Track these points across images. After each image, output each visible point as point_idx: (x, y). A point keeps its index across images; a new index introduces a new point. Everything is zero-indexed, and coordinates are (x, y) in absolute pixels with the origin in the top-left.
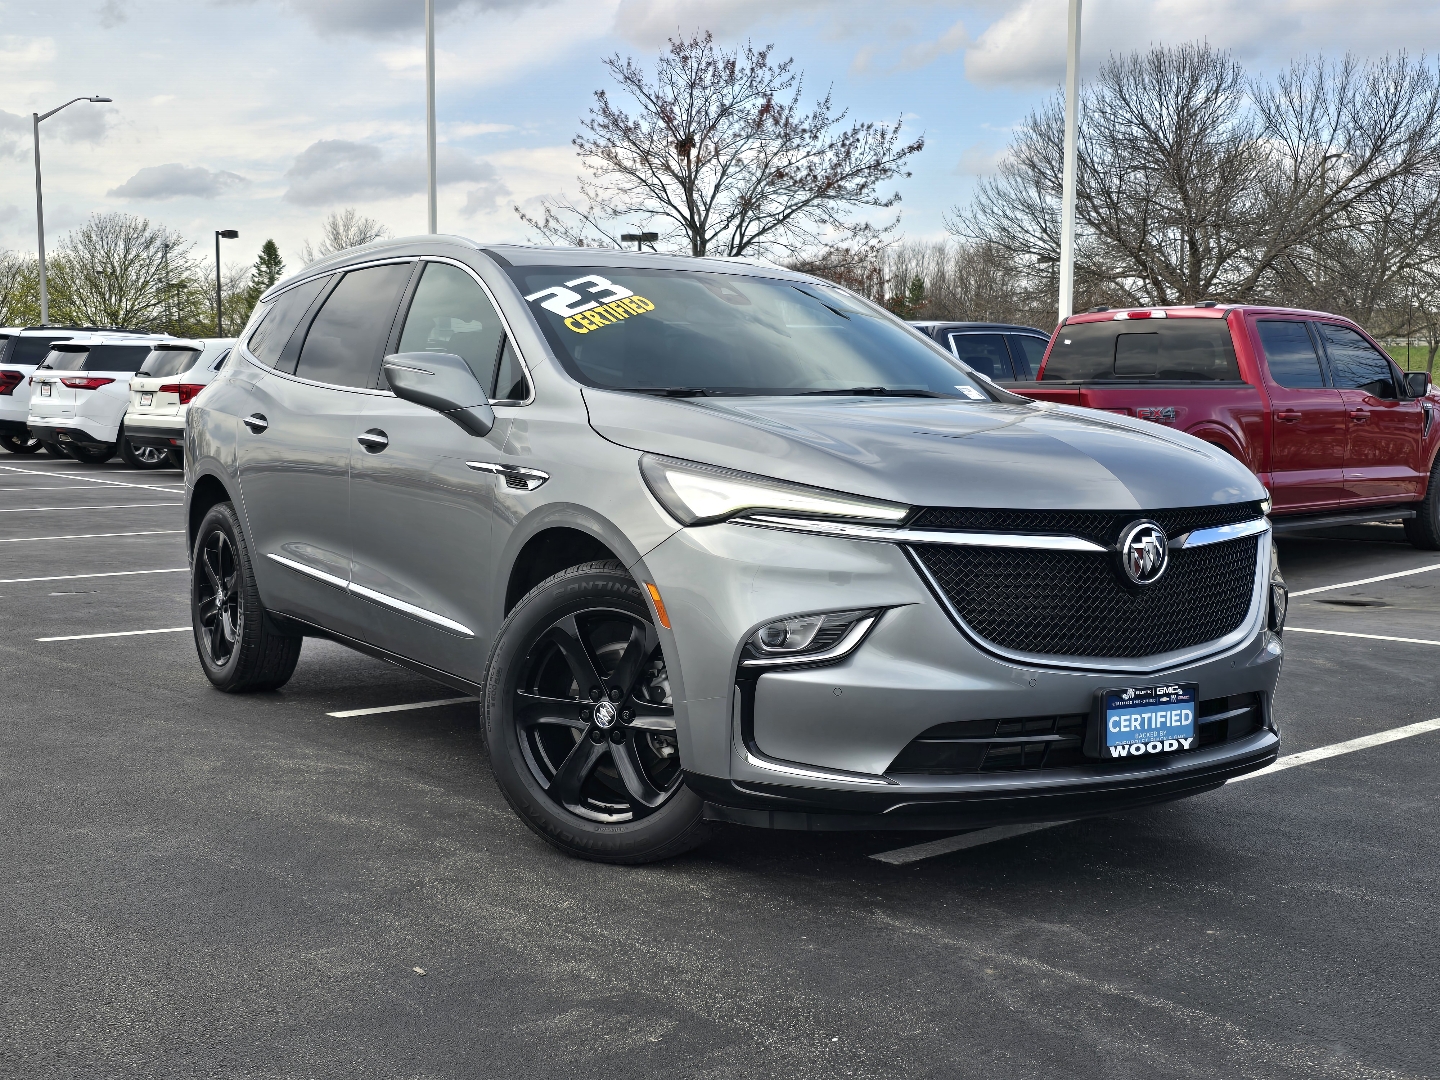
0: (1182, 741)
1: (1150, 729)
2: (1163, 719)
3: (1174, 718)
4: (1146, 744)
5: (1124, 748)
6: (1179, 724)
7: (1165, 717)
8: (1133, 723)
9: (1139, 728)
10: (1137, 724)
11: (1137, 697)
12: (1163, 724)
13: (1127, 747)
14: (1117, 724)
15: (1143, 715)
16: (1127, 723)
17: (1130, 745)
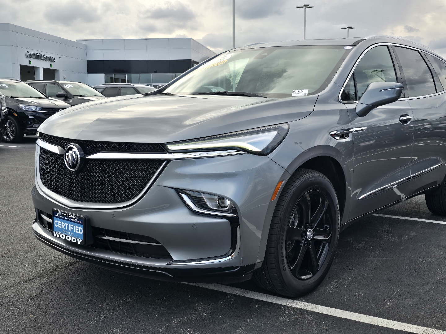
0: (78, 240)
1: (68, 230)
2: (73, 228)
3: (77, 229)
4: (66, 236)
5: (58, 234)
6: (78, 232)
7: (73, 227)
8: (62, 226)
9: (64, 228)
10: (64, 226)
11: (62, 215)
12: (73, 230)
13: (59, 234)
14: (57, 224)
15: (66, 224)
16: (60, 225)
17: (60, 234)
